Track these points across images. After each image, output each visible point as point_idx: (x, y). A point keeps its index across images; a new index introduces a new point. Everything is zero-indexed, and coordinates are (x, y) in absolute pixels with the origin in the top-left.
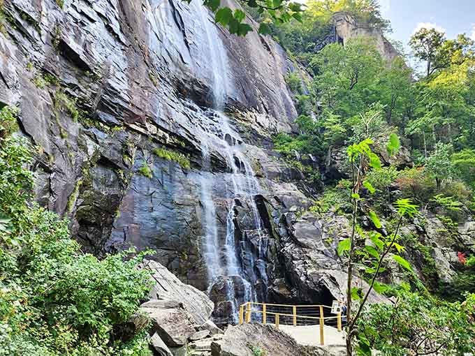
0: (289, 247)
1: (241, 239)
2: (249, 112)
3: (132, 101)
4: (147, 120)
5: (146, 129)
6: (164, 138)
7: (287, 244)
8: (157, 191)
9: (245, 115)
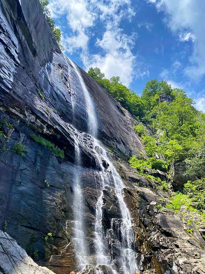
0: (156, 236)
1: (109, 228)
2: (111, 141)
3: (14, 89)
4: (27, 109)
5: (25, 115)
6: (42, 128)
7: (153, 233)
8: (28, 168)
9: (109, 142)
